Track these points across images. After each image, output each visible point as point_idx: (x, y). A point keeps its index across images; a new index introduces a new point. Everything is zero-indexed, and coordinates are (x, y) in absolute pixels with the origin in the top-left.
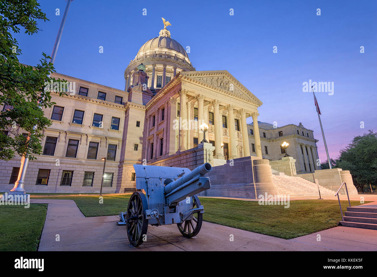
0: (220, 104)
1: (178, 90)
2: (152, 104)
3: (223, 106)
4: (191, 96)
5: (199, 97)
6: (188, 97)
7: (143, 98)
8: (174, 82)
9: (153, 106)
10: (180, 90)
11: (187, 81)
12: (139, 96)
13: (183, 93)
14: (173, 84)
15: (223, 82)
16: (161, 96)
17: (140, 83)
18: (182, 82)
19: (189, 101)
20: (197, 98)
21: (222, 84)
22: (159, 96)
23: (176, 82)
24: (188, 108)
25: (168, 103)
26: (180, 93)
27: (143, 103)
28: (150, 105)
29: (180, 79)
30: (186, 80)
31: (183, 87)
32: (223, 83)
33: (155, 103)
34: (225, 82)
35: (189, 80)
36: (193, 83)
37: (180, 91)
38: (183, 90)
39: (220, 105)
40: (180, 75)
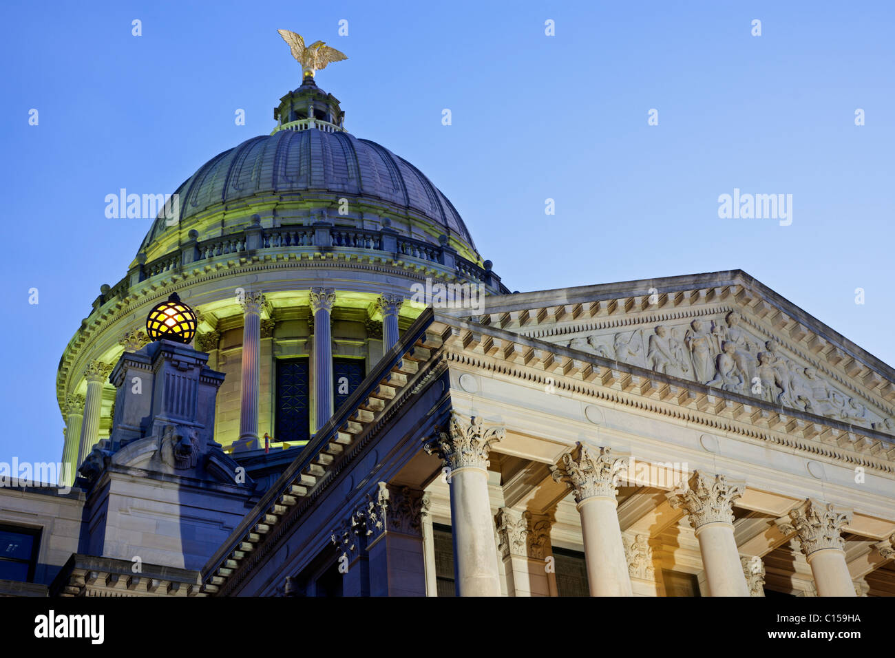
0: (740, 503)
1: (432, 430)
2: (247, 554)
3: (760, 515)
4: (525, 463)
5: (577, 460)
6: (498, 476)
7: (182, 517)
8: (399, 378)
9: (255, 564)
10: (446, 428)
11: (488, 359)
12: (161, 507)
13: (463, 444)
14: (392, 391)
15: (732, 347)
16: (309, 488)
17: (162, 418)
18: (454, 368)
19: (510, 504)
20: (565, 471)
21: (727, 360)
22: (295, 488)
23: (410, 376)
24: (507, 556)
25: (363, 530)
26: (446, 447)
27: (185, 551)
28: (232, 563)
29: (434, 351)
30: (476, 352)
31: (460, 402)
32: (736, 358)
33: (273, 545)
34: (742, 350)
35: (500, 354)
36: (528, 370)
37: (443, 435)
38: (461, 421)
39: (740, 513)
40: (437, 328)
